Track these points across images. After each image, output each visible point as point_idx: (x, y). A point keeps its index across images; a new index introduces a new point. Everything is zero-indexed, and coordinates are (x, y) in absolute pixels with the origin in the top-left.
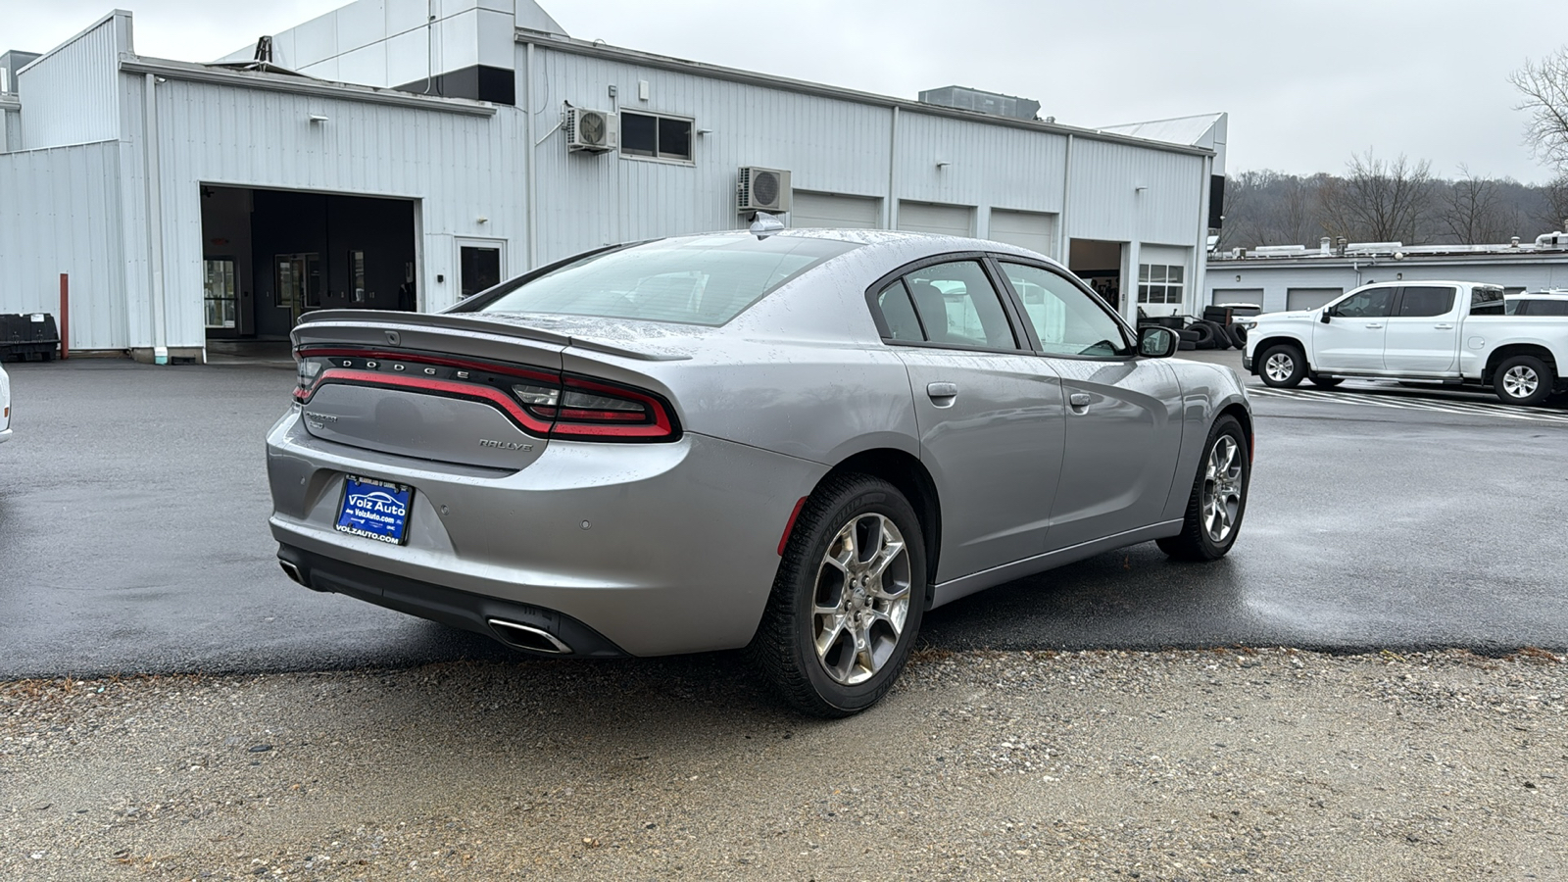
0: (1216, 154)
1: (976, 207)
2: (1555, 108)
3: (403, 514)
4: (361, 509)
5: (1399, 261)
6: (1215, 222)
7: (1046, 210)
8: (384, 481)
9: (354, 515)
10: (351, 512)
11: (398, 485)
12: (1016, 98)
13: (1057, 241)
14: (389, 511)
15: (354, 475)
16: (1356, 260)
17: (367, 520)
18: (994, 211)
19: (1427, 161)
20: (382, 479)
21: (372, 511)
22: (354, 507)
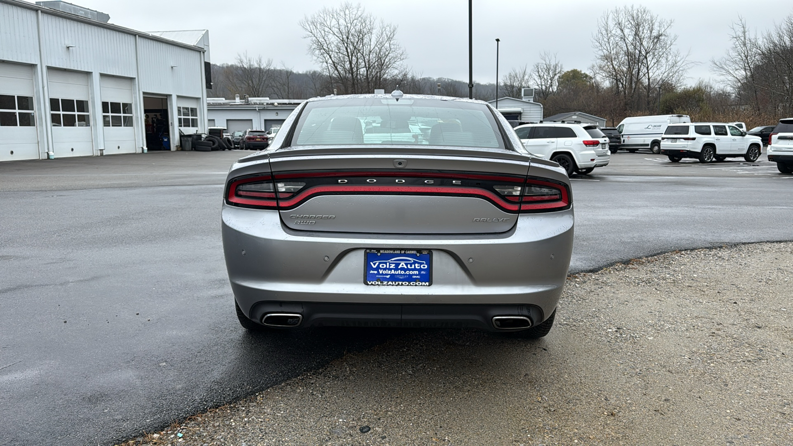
0: (205, 51)
1: (92, 73)
2: (318, 38)
3: (425, 268)
5: (276, 107)
6: (209, 86)
7: (129, 76)
8: (406, 250)
9: (380, 274)
10: (376, 272)
12: (96, 11)
13: (136, 93)
15: (373, 249)
16: (257, 106)
18: (102, 75)
19: (271, 60)
20: (404, 249)
22: (378, 269)
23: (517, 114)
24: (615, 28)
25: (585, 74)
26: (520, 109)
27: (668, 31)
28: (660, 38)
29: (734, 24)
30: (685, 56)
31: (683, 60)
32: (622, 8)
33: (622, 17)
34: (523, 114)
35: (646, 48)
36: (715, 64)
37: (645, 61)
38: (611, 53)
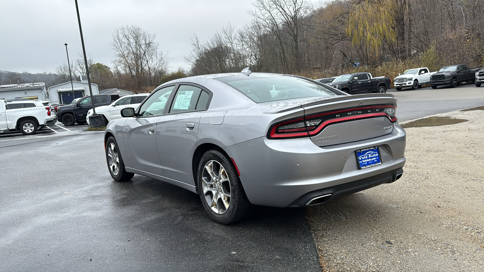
3: (378, 155)
4: (364, 160)
8: (370, 148)
9: (363, 163)
10: (361, 162)
11: (374, 147)
14: (373, 156)
15: (359, 150)
17: (367, 162)
20: (369, 147)
21: (368, 159)
22: (362, 160)
23: (81, 91)
24: (124, 38)
25: (105, 66)
26: (83, 88)
27: (154, 41)
28: (150, 44)
29: (192, 38)
30: (166, 55)
31: (165, 57)
32: (125, 27)
33: (126, 32)
34: (85, 91)
35: (144, 50)
36: (186, 59)
37: (144, 57)
38: (123, 53)
